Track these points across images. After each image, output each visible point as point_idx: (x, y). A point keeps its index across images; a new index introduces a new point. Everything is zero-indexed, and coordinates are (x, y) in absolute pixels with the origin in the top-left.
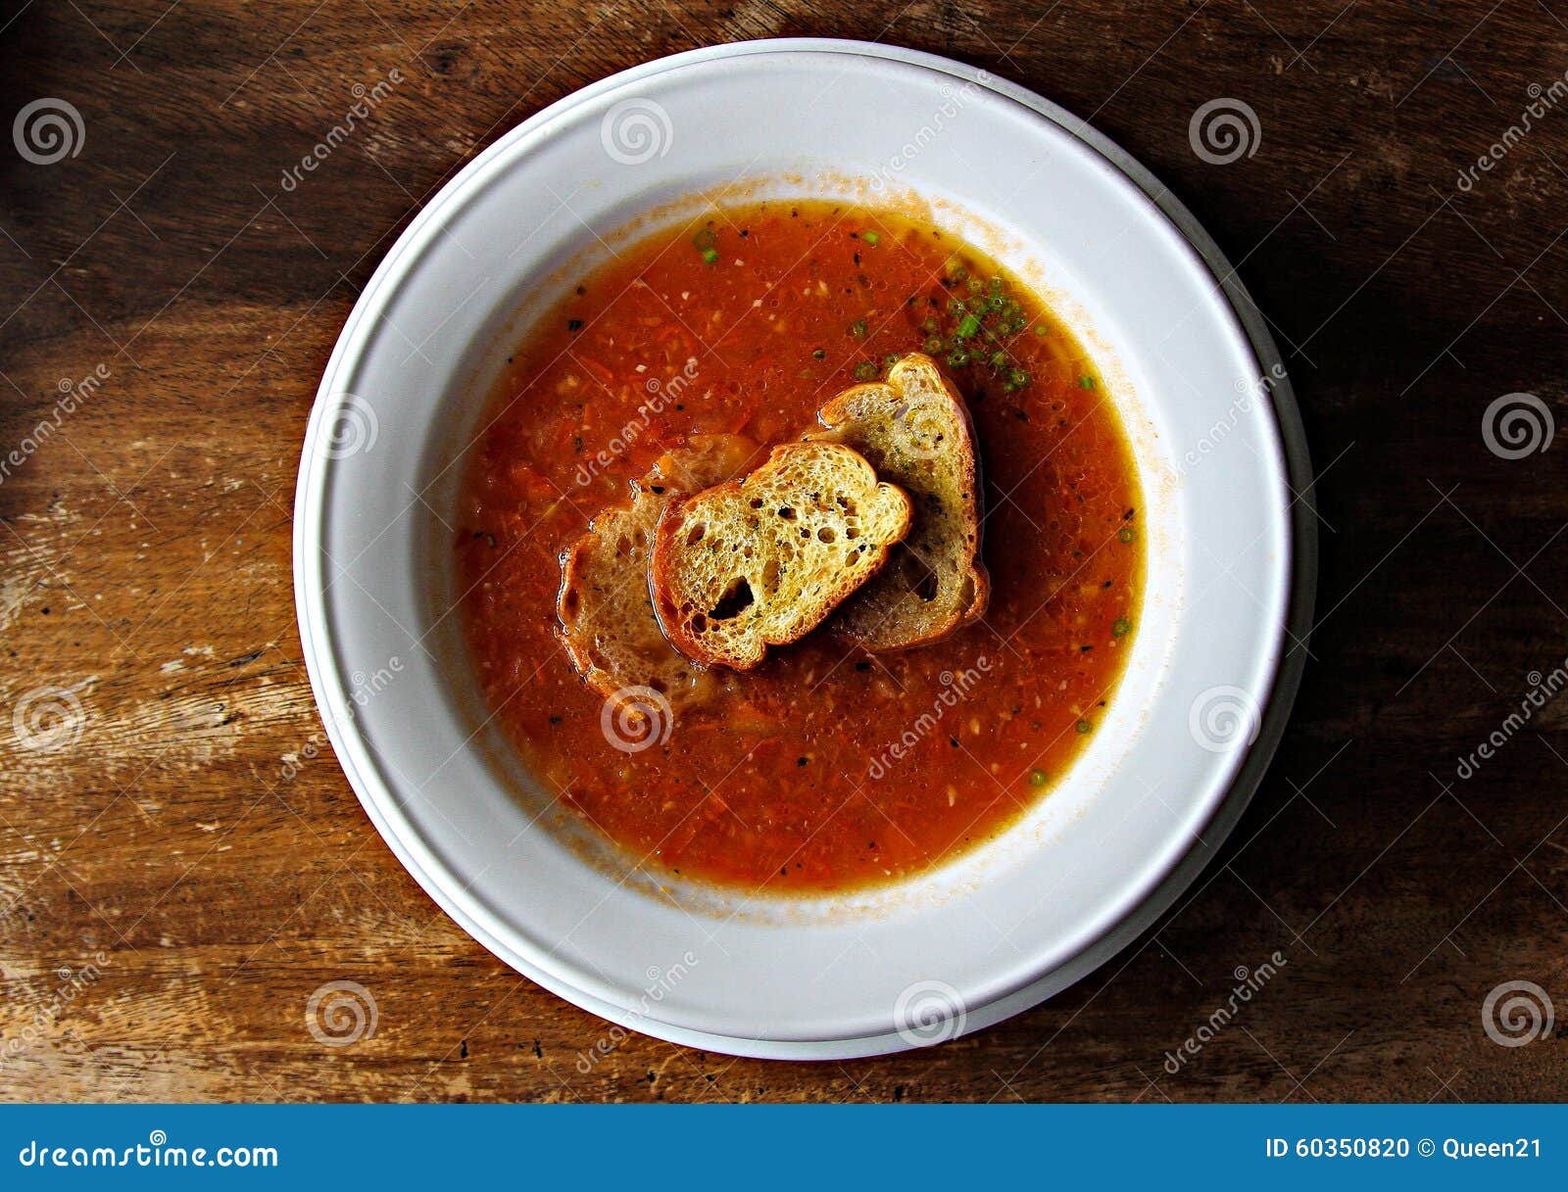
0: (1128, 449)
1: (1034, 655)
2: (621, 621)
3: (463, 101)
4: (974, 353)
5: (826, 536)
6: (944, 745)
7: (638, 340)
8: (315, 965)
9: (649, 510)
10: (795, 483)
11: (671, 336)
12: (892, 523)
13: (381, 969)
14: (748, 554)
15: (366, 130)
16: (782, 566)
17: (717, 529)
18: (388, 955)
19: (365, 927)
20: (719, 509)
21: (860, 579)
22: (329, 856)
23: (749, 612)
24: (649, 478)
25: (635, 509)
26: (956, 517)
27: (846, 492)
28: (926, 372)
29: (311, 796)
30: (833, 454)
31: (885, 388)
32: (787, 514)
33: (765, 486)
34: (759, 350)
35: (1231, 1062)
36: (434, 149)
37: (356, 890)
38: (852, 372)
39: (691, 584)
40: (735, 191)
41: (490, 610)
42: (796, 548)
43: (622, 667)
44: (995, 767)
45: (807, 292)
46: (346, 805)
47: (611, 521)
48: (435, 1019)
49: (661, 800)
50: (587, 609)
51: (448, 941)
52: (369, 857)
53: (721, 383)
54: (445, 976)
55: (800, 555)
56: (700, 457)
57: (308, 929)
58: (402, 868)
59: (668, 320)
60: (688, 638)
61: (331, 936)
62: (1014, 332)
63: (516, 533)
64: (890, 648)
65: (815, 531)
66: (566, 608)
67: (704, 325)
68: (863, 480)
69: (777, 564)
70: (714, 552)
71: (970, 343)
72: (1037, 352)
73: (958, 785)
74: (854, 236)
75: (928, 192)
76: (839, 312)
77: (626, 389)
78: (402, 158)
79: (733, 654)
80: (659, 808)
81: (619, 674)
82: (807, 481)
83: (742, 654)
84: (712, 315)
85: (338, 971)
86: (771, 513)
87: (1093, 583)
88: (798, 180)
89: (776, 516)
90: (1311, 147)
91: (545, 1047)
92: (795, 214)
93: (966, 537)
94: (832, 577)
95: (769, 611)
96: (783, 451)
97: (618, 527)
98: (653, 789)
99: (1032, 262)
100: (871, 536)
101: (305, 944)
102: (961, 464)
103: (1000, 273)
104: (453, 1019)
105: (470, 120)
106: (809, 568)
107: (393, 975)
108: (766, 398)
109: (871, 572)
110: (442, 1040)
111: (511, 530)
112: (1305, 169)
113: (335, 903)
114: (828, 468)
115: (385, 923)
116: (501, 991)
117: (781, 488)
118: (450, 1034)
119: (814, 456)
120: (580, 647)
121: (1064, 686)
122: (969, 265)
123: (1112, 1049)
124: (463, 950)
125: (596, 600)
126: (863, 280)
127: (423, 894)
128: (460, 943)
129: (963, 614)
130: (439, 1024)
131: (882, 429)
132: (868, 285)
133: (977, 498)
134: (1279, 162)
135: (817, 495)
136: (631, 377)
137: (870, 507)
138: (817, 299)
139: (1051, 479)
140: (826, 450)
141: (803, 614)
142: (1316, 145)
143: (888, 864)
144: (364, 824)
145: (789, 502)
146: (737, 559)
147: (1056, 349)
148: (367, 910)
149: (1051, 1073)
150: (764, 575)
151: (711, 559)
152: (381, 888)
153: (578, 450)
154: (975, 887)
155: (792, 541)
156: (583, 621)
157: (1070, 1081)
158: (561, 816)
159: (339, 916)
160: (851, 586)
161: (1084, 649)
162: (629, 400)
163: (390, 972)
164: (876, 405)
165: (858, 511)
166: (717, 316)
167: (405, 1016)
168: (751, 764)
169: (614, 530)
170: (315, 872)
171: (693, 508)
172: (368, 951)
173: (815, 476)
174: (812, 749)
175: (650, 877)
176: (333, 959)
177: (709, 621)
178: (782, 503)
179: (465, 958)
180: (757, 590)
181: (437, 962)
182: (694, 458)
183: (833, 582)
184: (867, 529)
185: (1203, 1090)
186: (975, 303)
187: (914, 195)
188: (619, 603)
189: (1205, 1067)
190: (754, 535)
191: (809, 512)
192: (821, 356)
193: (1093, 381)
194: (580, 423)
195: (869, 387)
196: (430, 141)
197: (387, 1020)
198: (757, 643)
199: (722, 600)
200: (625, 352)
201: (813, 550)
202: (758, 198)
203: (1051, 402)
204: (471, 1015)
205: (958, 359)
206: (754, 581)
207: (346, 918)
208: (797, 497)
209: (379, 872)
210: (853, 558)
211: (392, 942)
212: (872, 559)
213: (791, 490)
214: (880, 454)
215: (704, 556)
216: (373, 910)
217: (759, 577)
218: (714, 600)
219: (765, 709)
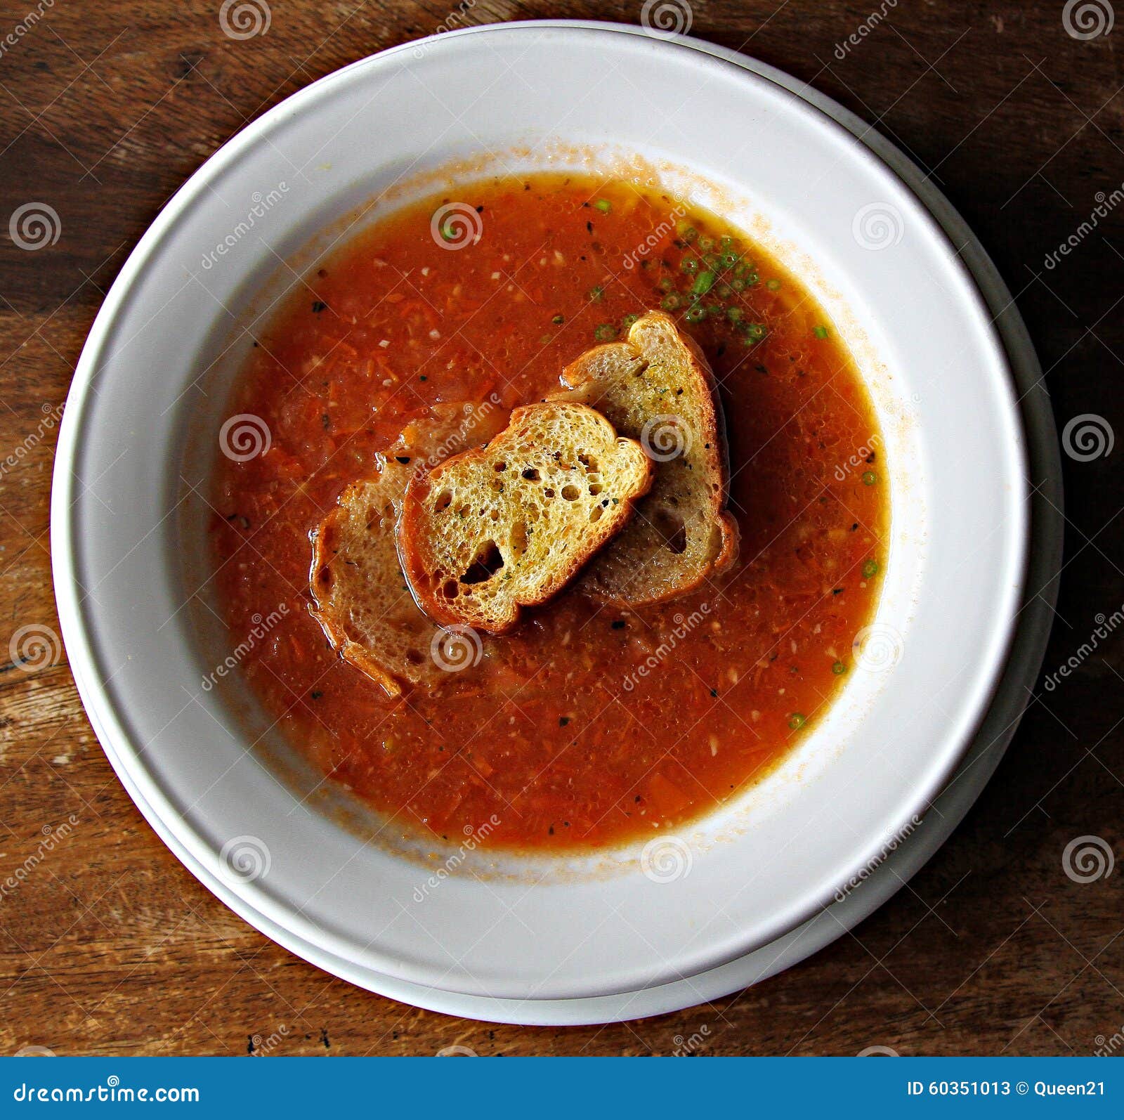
0: (865, 393)
1: (788, 601)
2: (375, 594)
3: (207, 104)
4: (711, 308)
5: (570, 494)
6: (703, 696)
7: (381, 317)
8: (96, 968)
9: (395, 481)
10: (536, 444)
11: (413, 310)
12: (632, 476)
13: (161, 968)
14: (495, 518)
15: (112, 137)
16: (529, 527)
17: (463, 496)
18: (169, 954)
19: (145, 926)
20: (465, 476)
21: (605, 534)
22: (105, 857)
23: (500, 574)
24: (394, 449)
25: (382, 481)
26: (701, 468)
27: (587, 450)
28: (663, 327)
29: (85, 796)
30: (571, 413)
31: (625, 347)
32: (531, 475)
33: (507, 449)
34: (500, 319)
35: (1023, 1005)
36: (181, 153)
37: (133, 889)
38: (591, 335)
39: (441, 551)
40: (467, 167)
41: (246, 590)
42: (541, 508)
43: (378, 640)
44: (755, 714)
45: (543, 262)
46: (121, 804)
47: (359, 494)
48: (219, 1015)
49: (426, 767)
50: (342, 585)
51: (229, 934)
52: (145, 855)
53: (463, 352)
54: (227, 971)
55: (545, 515)
56: (444, 425)
57: (87, 933)
58: (179, 863)
59: (410, 296)
60: (440, 604)
61: (109, 938)
62: (747, 287)
63: (268, 512)
64: (645, 604)
65: (559, 490)
66: (319, 583)
67: (445, 299)
68: (602, 437)
69: (524, 525)
70: (462, 517)
71: (705, 300)
72: (771, 305)
73: (719, 733)
74: (586, 205)
75: (655, 156)
76: (575, 279)
77: (370, 363)
78: (150, 163)
79: (486, 617)
80: (425, 776)
81: (376, 647)
82: (548, 441)
83: (494, 617)
84: (453, 290)
85: (120, 973)
86: (515, 475)
87: (840, 527)
88: (527, 153)
89: (520, 477)
90: (1035, 100)
91: (331, 1036)
92: (528, 188)
93: (711, 485)
94: (578, 533)
95: (518, 572)
96: (522, 414)
97: (366, 499)
98: (418, 758)
99: (759, 218)
100: (613, 491)
101: (84, 948)
102: (702, 415)
103: (729, 232)
104: (238, 1013)
105: (215, 122)
106: (555, 525)
107: (176, 973)
108: (508, 364)
109: (615, 526)
110: (227, 1037)
111: (263, 509)
112: (1031, 122)
113: (113, 903)
114: (567, 427)
115: (164, 921)
116: (284, 981)
117: (523, 450)
118: (236, 1030)
119: (552, 416)
120: (334, 622)
121: (818, 629)
122: (699, 225)
123: (902, 1000)
124: (245, 943)
125: (350, 573)
126: (596, 247)
127: (203, 889)
128: (242, 936)
129: (712, 563)
130: (225, 1021)
131: (624, 387)
132: (601, 251)
133: (720, 448)
134: (1006, 117)
135: (558, 455)
136: (374, 353)
137: (610, 462)
138: (552, 267)
139: (793, 428)
140: (564, 409)
141: (551, 572)
142: (1040, 98)
143: (655, 816)
144: (138, 822)
145: (531, 463)
146: (485, 523)
147: (788, 300)
148: (146, 909)
149: (843, 1028)
150: (513, 537)
151: (459, 524)
152: (159, 885)
153: (326, 426)
154: (741, 832)
155: (537, 502)
156: (337, 596)
157: (861, 1035)
158: (326, 790)
159: (117, 917)
160: (597, 541)
161: (836, 592)
162: (373, 374)
163: (172, 970)
164: (617, 364)
165: (599, 467)
166: (456, 290)
167: (189, 1014)
168: (515, 727)
169: (361, 502)
170: (91, 875)
171: (438, 475)
172: (149, 951)
173: (556, 436)
174: (573, 708)
175: (416, 845)
176: (114, 961)
177: (461, 586)
178: (525, 465)
179: (247, 951)
180: (506, 553)
181: (219, 957)
182: (440, 427)
183: (579, 538)
184: (609, 484)
185: (996, 1035)
186: (707, 261)
187: (640, 160)
188: (374, 576)
189: (996, 1012)
190: (500, 498)
191: (552, 472)
192: (560, 322)
193: (827, 331)
194: (325, 401)
195: (610, 346)
196: (176, 144)
197: (171, 1020)
198: (509, 604)
199: (472, 566)
200: (367, 328)
201: (558, 508)
202: (490, 173)
203: (789, 353)
204: (255, 1009)
205: (696, 313)
206: (503, 544)
207: (125, 919)
208: (539, 457)
209: (156, 870)
210: (597, 513)
211: (173, 940)
212: (616, 513)
213: (533, 451)
214: (623, 412)
215: (452, 522)
216: (153, 909)
217: (507, 539)
218: (464, 565)
219: (525, 673)
